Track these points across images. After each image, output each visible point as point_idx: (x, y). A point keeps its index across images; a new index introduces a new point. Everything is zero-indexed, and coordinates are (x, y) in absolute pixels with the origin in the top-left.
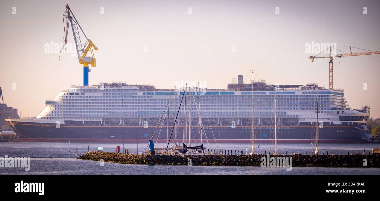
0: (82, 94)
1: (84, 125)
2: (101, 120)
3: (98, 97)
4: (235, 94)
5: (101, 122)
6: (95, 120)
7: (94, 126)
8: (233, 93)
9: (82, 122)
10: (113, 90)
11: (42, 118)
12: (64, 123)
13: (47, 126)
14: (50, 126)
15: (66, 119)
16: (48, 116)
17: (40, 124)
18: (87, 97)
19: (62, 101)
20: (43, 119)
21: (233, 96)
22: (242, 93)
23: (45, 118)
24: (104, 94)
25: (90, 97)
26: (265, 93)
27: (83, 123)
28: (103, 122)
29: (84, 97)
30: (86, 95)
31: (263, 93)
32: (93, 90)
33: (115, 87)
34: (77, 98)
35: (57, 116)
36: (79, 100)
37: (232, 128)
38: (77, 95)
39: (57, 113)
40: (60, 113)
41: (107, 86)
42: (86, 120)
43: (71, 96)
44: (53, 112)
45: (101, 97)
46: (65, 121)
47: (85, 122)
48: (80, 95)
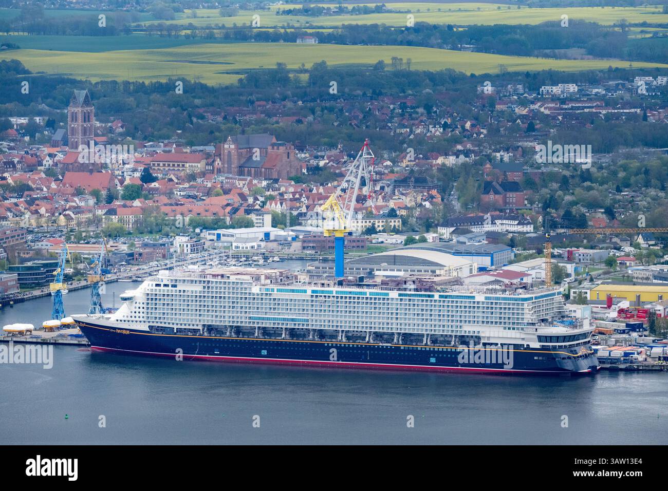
0: (173, 286)
1: (175, 334)
2: (200, 327)
3: (196, 292)
4: (390, 296)
5: (199, 330)
6: (191, 327)
7: (190, 335)
8: (388, 294)
9: (174, 328)
10: (217, 282)
11: (117, 320)
12: (148, 329)
13: (124, 332)
14: (128, 332)
15: (151, 324)
16: (126, 318)
17: (115, 328)
18: (180, 291)
19: (144, 297)
20: (119, 321)
21: (388, 299)
22: (400, 295)
23: (121, 321)
24: (204, 287)
25: (184, 291)
26: (433, 296)
27: (175, 331)
28: (203, 329)
29: (176, 291)
30: (178, 288)
31: (429, 296)
32: (188, 281)
33: (220, 277)
34: (166, 293)
35: (137, 319)
36: (168, 295)
37: (387, 346)
38: (166, 288)
39: (137, 314)
40: (141, 315)
41: (208, 276)
42: (179, 327)
43: (158, 288)
44: (131, 312)
45: (200, 292)
46: (149, 326)
47: (177, 329)
48: (170, 288)
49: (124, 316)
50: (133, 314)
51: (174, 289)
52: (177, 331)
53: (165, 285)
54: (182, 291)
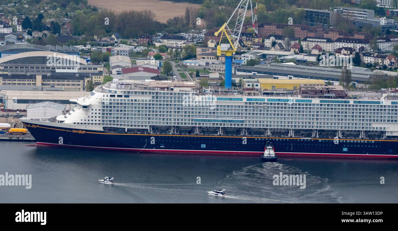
0: (125, 96)
1: (126, 133)
2: (148, 128)
3: (146, 101)
4: (313, 102)
5: (148, 129)
6: (140, 128)
7: (139, 134)
8: (311, 101)
9: (125, 129)
10: (164, 93)
11: (75, 123)
12: (102, 130)
13: (80, 132)
14: (84, 132)
15: (105, 126)
16: (83, 122)
17: (71, 129)
18: (132, 100)
19: (100, 105)
20: (76, 124)
21: (310, 105)
22: (321, 101)
23: (78, 123)
24: (153, 97)
25: (136, 100)
26: (348, 102)
27: (126, 131)
28: (150, 129)
29: (128, 100)
30: (130, 98)
31: (345, 102)
32: (139, 92)
33: (166, 89)
34: (120, 102)
35: (94, 122)
36: (121, 104)
37: (307, 140)
38: (120, 98)
39: (94, 119)
40: (98, 119)
41: (156, 88)
42: (130, 127)
43: (112, 98)
44: (89, 117)
45: (150, 101)
46: (103, 128)
47: (128, 129)
48: (123, 98)
49: (82, 120)
50: (90, 119)
51: (127, 99)
52: (128, 131)
53: (118, 96)
54: (134, 100)
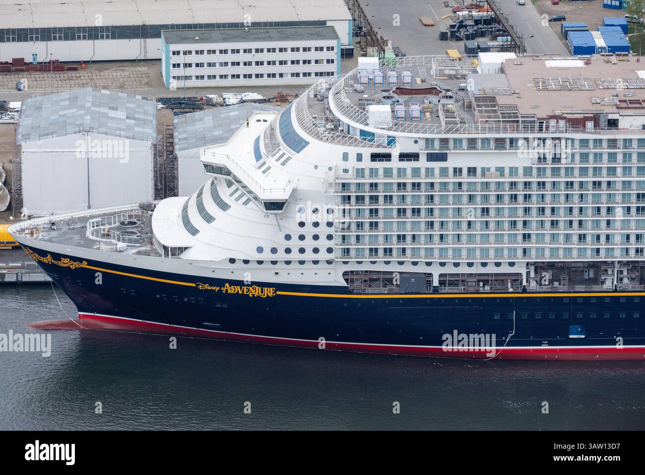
0: (431, 157)
1: (436, 290)
3: (513, 171)
5: (520, 274)
6: (491, 270)
7: (486, 292)
9: (430, 275)
10: (584, 143)
11: (232, 261)
12: (343, 283)
13: (256, 292)
14: (269, 292)
15: (353, 268)
16: (267, 256)
17: (221, 282)
18: (458, 171)
19: (332, 192)
20: (238, 265)
23: (246, 262)
25: (472, 171)
27: (436, 283)
28: (528, 273)
29: (444, 172)
30: (451, 163)
32: (486, 141)
33: (590, 125)
34: (409, 180)
35: (309, 255)
36: (416, 186)
38: (408, 165)
39: (309, 243)
40: (323, 243)
41: (553, 122)
42: (449, 270)
43: (380, 165)
44: (288, 237)
45: (528, 171)
46: (345, 274)
47: (441, 275)
48: (423, 163)
49: (260, 250)
50: (295, 244)
51: (437, 165)
52: (442, 283)
53: (403, 157)
54: (465, 171)
